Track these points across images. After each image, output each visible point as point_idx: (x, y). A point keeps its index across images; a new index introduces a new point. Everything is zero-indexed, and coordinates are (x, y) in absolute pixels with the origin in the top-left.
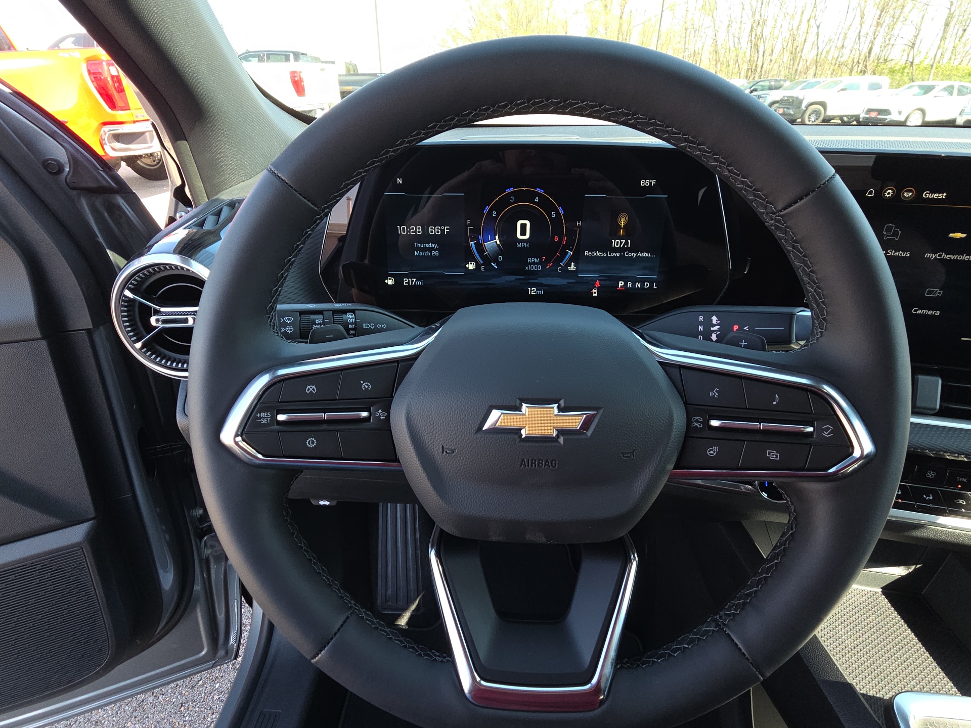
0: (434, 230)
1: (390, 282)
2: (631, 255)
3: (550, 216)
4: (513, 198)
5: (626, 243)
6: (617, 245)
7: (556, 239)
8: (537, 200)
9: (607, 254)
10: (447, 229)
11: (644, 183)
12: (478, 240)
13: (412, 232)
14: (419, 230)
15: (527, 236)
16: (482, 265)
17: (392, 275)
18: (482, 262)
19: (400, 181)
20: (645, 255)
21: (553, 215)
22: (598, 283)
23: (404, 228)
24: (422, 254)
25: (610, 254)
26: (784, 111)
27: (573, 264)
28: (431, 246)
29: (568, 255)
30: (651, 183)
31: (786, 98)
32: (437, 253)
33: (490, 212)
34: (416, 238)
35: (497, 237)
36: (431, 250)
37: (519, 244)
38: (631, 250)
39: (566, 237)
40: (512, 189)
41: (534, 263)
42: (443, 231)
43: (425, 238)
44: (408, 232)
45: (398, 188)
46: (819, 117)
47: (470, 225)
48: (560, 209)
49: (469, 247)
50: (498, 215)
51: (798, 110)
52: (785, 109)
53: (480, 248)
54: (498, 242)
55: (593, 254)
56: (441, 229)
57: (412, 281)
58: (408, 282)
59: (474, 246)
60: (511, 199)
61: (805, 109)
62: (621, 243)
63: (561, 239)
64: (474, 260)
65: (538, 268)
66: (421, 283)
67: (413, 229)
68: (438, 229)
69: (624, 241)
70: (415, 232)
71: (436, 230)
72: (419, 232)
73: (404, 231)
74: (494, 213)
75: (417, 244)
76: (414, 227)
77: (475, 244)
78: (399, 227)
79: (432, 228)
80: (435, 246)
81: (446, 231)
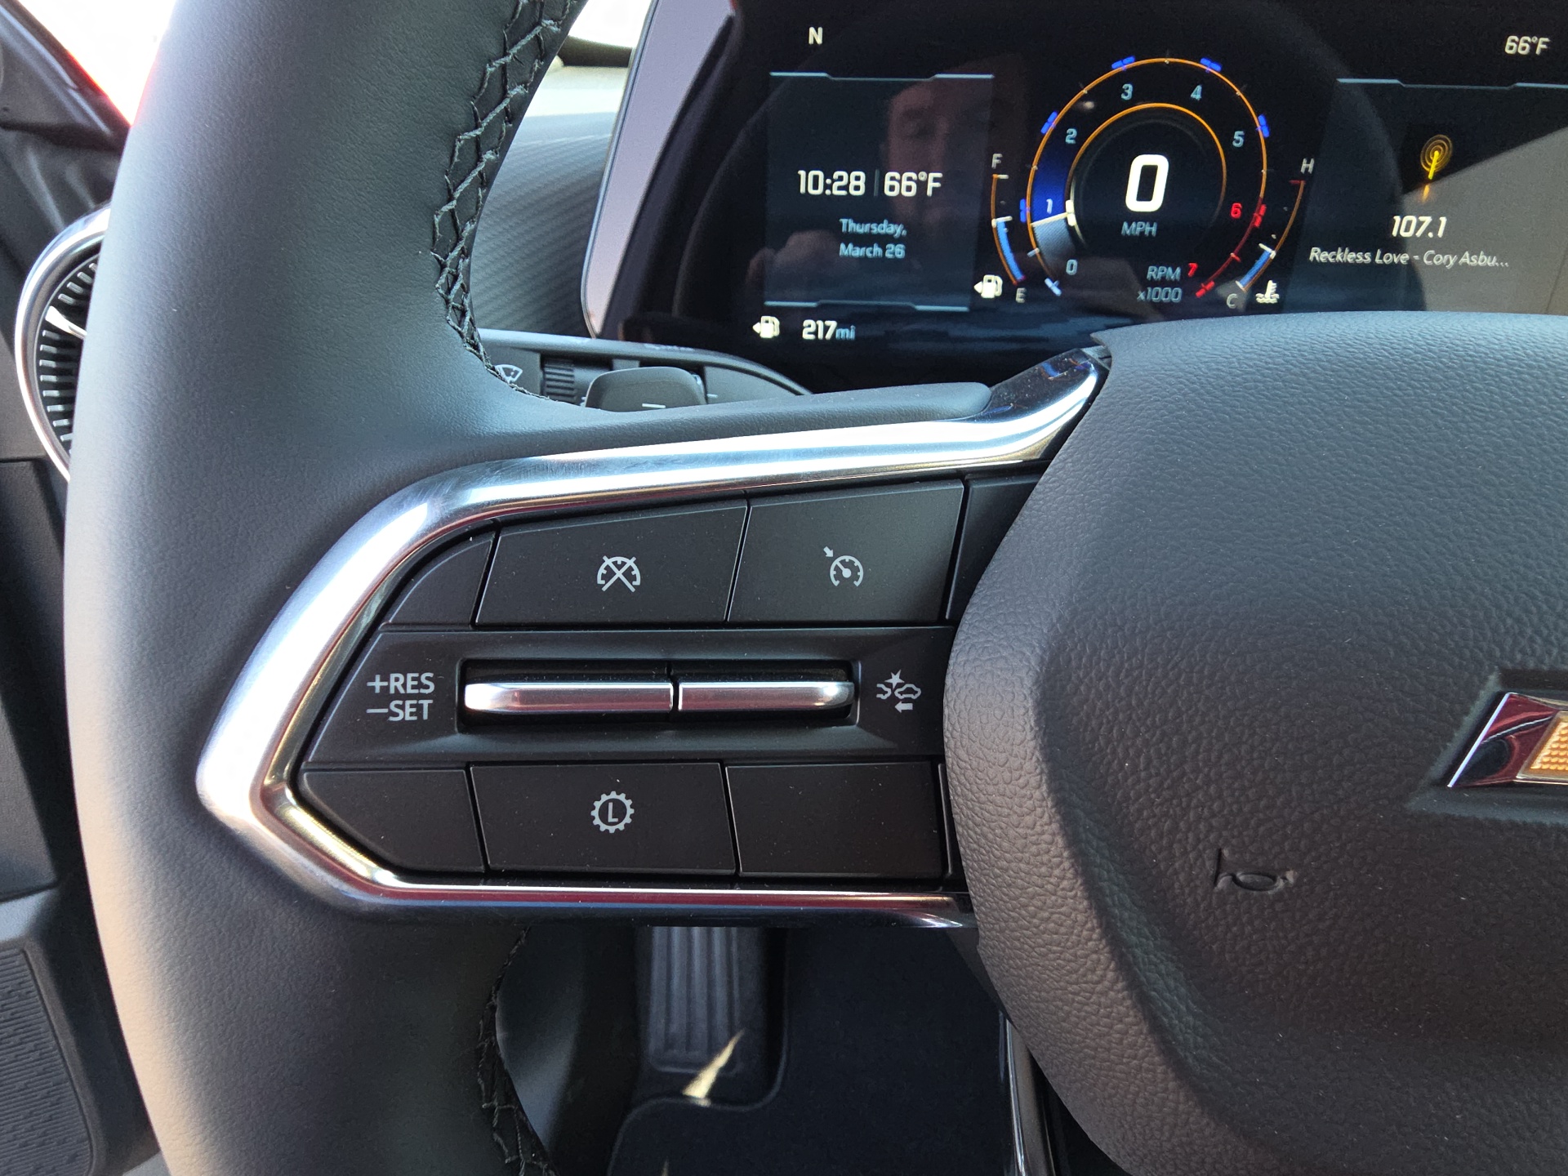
0: (899, 184)
2: (1441, 259)
3: (1227, 140)
4: (1129, 88)
5: (1434, 227)
6: (1407, 230)
7: (1236, 211)
8: (1197, 94)
9: (1373, 257)
10: (935, 180)
11: (1516, 45)
12: (1016, 214)
13: (840, 188)
14: (855, 182)
15: (1155, 204)
16: (1020, 284)
17: (772, 312)
18: (1019, 276)
19: (816, 36)
20: (1484, 260)
21: (1238, 142)
23: (816, 178)
24: (858, 252)
25: (1381, 258)
27: (1271, 286)
28: (886, 228)
29: (1263, 258)
30: (1534, 46)
32: (898, 251)
33: (1060, 131)
35: (1070, 205)
36: (884, 240)
37: (1129, 225)
38: (1441, 246)
39: (1264, 207)
40: (1129, 64)
41: (1164, 282)
42: (922, 186)
43: (874, 205)
44: (826, 187)
45: (811, 57)
47: (999, 170)
48: (1260, 122)
49: (990, 234)
50: (1080, 140)
53: (1020, 235)
54: (1073, 221)
55: (1334, 257)
56: (918, 182)
57: (826, 329)
58: (816, 333)
59: (1003, 232)
60: (1123, 91)
62: (1419, 224)
63: (1248, 212)
64: (999, 269)
65: (1174, 295)
66: (849, 334)
67: (841, 178)
68: (910, 179)
69: (1427, 220)
70: (846, 188)
71: (905, 183)
72: (857, 188)
73: (816, 187)
74: (1072, 133)
75: (849, 225)
76: (844, 174)
77: (1007, 224)
78: (802, 173)
79: (893, 179)
80: (897, 230)
81: (931, 185)
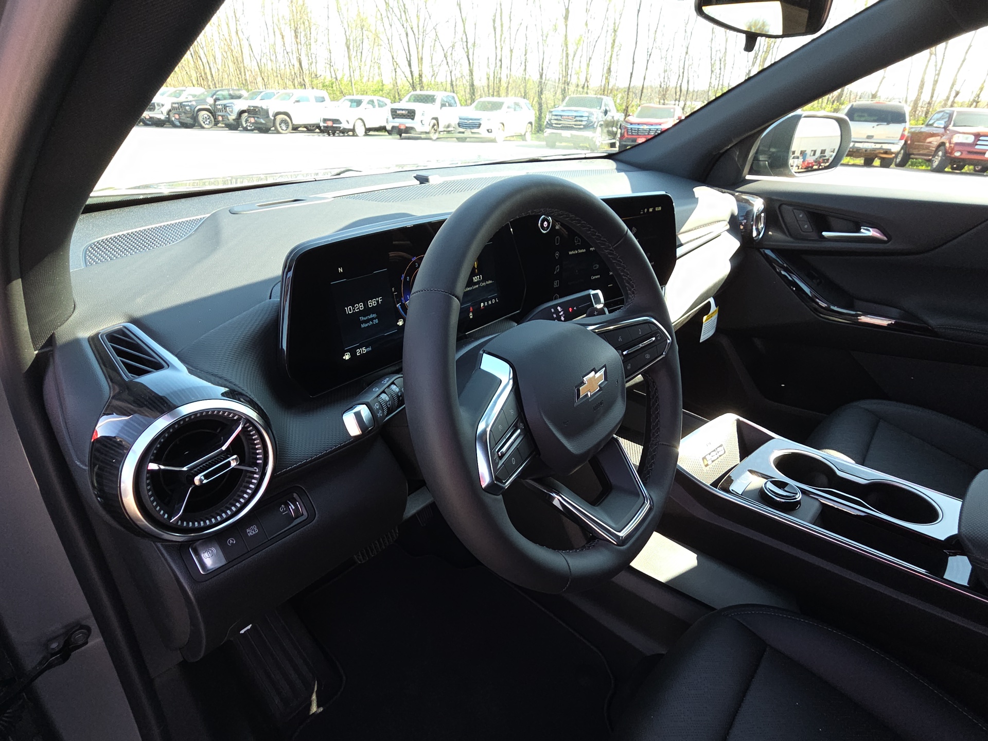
0: (372, 303)
1: (347, 357)
2: (483, 284)
5: (480, 278)
6: (476, 280)
10: (381, 299)
12: (402, 303)
13: (357, 309)
14: (361, 306)
17: (347, 351)
19: (341, 270)
20: (490, 282)
22: (471, 309)
23: (350, 308)
24: (366, 325)
25: (474, 287)
26: (255, 121)
28: (371, 316)
31: (252, 108)
32: (376, 321)
33: (405, 278)
34: (361, 313)
36: (372, 319)
38: (483, 281)
40: (415, 258)
42: (378, 302)
43: (368, 311)
44: (353, 310)
45: (341, 276)
46: (288, 125)
47: (394, 292)
49: (397, 308)
50: (410, 279)
51: (267, 119)
52: (256, 119)
53: (404, 307)
55: (466, 290)
56: (376, 301)
57: (363, 350)
58: (360, 352)
59: (400, 307)
60: (416, 265)
61: (273, 118)
64: (401, 317)
66: (369, 349)
67: (357, 306)
68: (374, 301)
69: (478, 277)
70: (359, 308)
71: (373, 302)
72: (362, 307)
73: (351, 311)
74: (408, 278)
75: (362, 318)
76: (357, 305)
77: (400, 305)
78: (346, 308)
79: (370, 302)
80: (374, 315)
81: (380, 301)
